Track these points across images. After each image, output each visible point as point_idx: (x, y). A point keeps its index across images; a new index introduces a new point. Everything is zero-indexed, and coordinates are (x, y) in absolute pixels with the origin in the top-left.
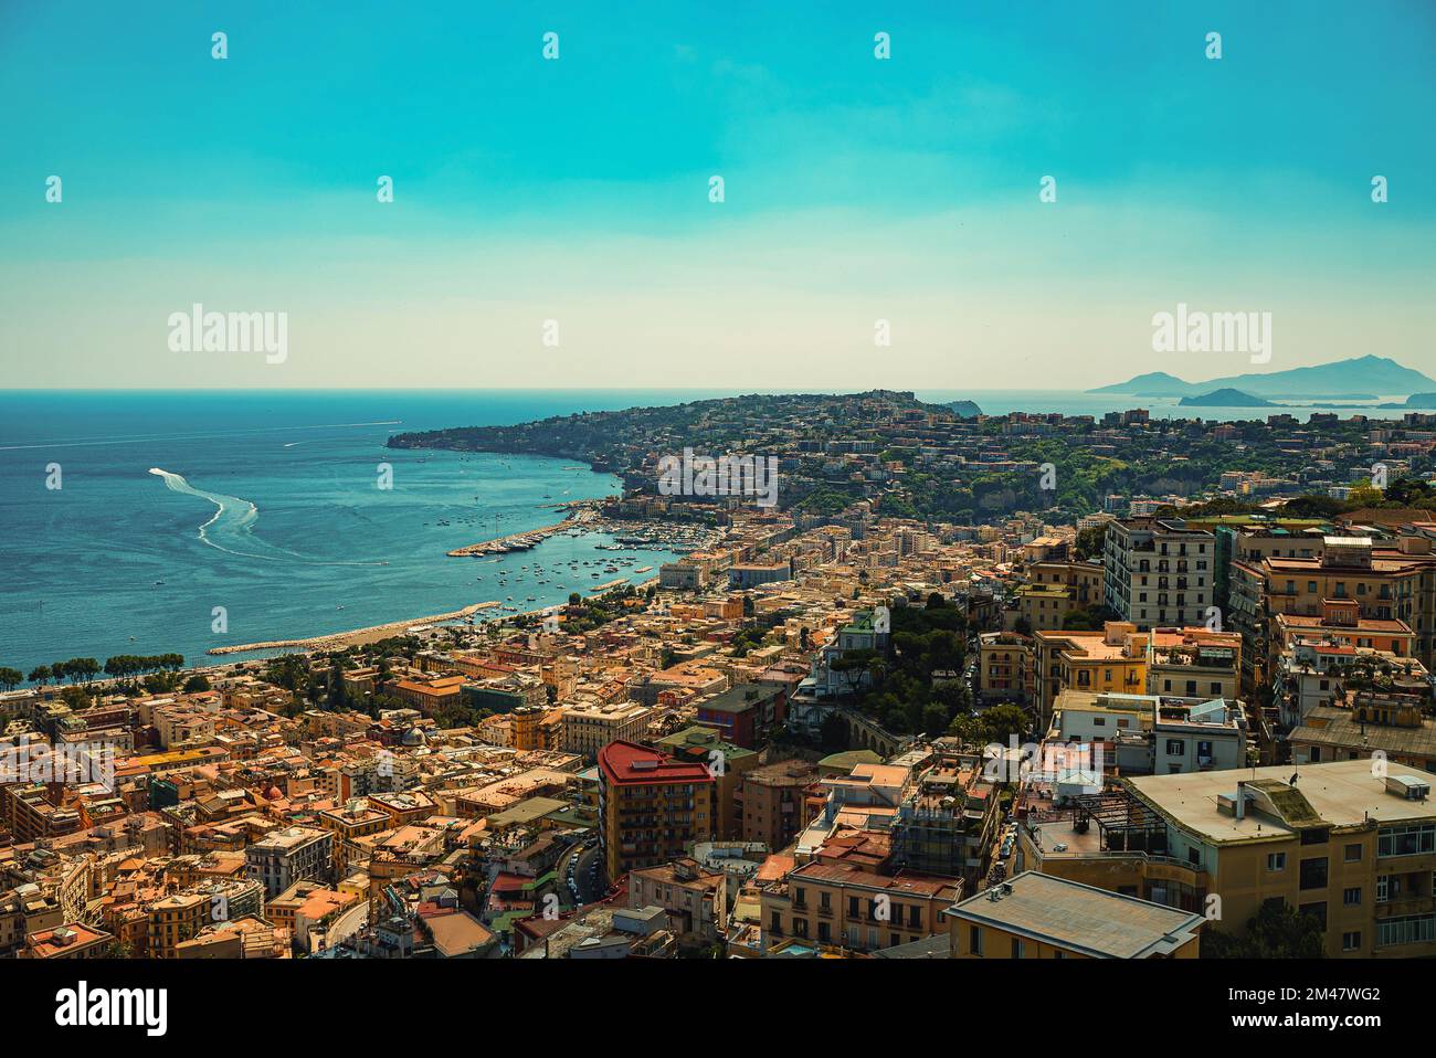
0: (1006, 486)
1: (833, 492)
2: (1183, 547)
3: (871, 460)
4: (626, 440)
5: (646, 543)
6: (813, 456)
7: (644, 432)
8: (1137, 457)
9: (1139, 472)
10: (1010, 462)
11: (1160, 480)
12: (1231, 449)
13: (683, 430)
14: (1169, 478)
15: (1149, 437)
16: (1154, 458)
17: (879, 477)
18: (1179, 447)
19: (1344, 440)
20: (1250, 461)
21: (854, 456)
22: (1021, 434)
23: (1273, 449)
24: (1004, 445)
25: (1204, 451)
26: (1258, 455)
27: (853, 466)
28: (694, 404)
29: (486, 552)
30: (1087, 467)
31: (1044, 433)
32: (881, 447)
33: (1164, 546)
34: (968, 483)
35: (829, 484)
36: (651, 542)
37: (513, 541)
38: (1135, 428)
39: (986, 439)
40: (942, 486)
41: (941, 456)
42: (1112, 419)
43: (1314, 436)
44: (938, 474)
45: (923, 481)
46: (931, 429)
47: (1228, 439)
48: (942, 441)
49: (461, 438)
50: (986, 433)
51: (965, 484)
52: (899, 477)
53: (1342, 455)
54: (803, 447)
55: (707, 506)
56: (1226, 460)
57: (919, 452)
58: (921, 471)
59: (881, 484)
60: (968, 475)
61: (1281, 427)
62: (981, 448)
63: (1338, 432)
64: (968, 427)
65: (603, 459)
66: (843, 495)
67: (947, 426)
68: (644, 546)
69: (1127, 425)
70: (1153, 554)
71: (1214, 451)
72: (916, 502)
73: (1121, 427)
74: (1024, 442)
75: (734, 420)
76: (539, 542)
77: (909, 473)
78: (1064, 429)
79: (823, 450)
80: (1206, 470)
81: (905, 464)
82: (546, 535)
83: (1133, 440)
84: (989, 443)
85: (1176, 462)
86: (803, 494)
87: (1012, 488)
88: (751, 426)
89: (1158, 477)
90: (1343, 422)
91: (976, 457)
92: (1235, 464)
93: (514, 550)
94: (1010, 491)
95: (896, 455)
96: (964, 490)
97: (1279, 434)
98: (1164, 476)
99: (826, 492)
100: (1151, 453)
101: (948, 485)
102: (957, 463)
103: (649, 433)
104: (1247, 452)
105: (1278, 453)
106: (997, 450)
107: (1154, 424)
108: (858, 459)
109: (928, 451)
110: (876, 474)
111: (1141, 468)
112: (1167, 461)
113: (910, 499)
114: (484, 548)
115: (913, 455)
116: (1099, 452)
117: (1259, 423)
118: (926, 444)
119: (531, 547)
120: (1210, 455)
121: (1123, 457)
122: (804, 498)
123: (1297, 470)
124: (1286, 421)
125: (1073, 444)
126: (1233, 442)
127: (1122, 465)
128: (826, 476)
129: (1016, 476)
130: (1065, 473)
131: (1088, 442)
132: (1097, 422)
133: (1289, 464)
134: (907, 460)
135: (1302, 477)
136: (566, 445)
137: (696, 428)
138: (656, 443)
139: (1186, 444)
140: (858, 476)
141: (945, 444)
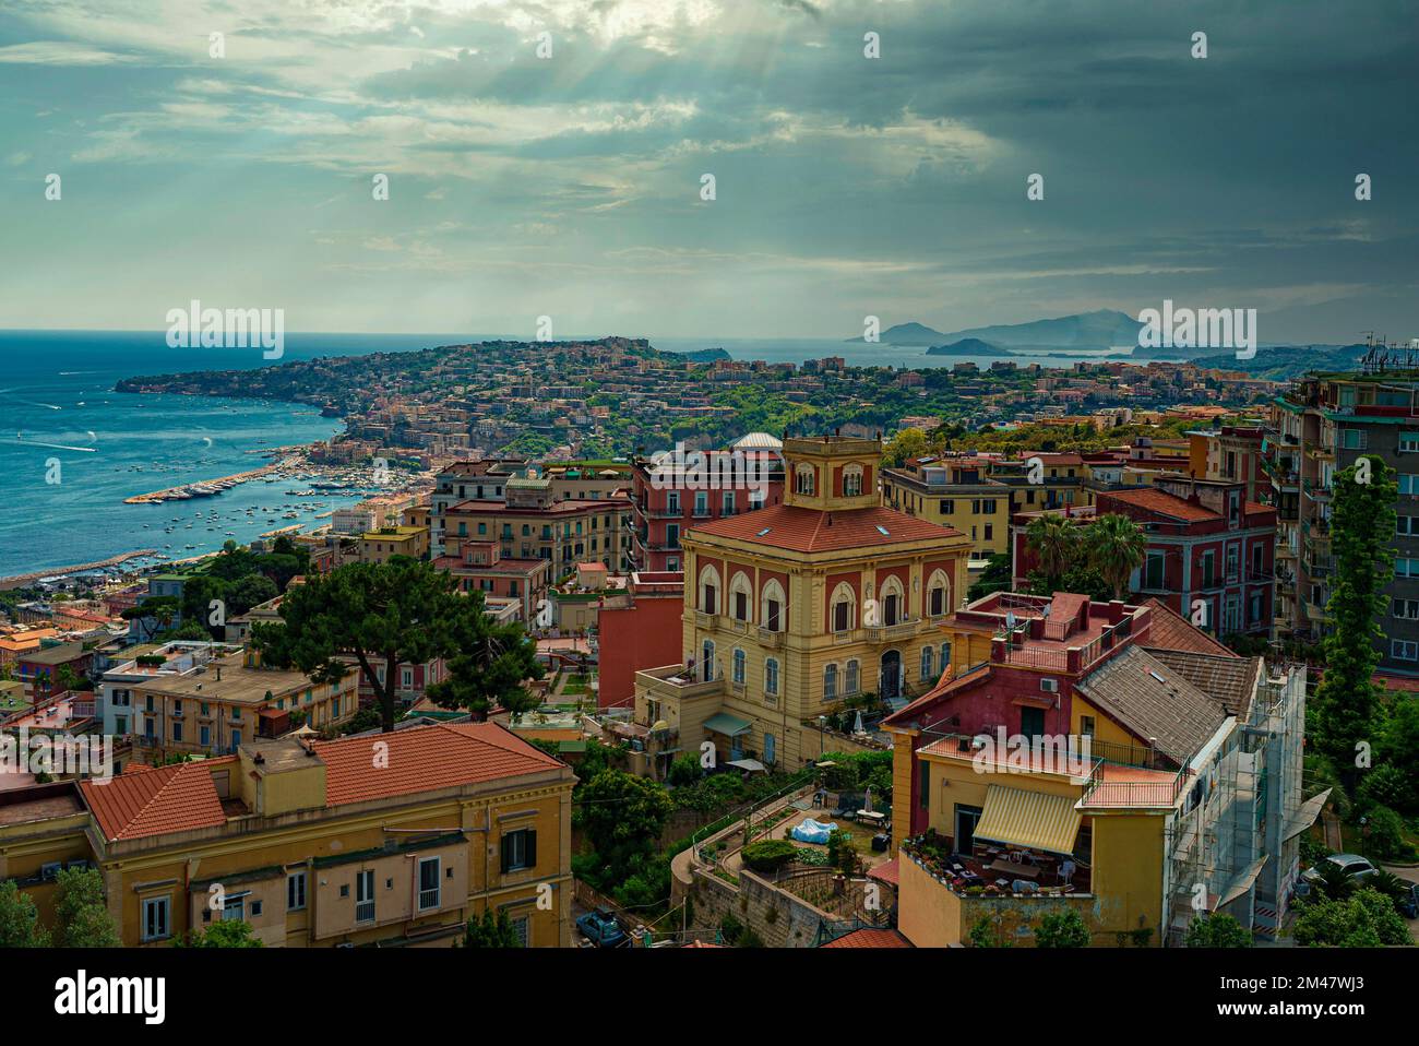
0: (703, 432)
1: (536, 437)
2: (480, 490)
3: (576, 406)
4: (361, 385)
5: (340, 488)
6: (523, 401)
7: (380, 377)
8: (828, 402)
9: (828, 418)
10: (709, 408)
11: (847, 425)
12: (914, 395)
13: (416, 376)
14: (854, 423)
15: (841, 384)
16: (844, 404)
17: (584, 422)
18: (868, 393)
19: (1016, 387)
20: (930, 407)
21: (561, 401)
22: (723, 380)
23: (951, 395)
24: (706, 391)
25: (889, 397)
26: (937, 402)
27: (560, 411)
28: (437, 350)
29: (167, 499)
30: (780, 412)
31: (745, 380)
32: (589, 392)
33: (462, 489)
34: (668, 428)
35: (533, 429)
36: (347, 487)
37: (200, 486)
38: (828, 376)
39: (690, 385)
40: (642, 431)
41: (645, 401)
42: (810, 366)
43: (989, 384)
44: (640, 419)
45: (625, 426)
46: (640, 375)
47: (913, 385)
48: (648, 386)
49: (195, 383)
50: (692, 380)
51: (665, 429)
52: (602, 422)
53: (1011, 401)
54: (515, 393)
55: (414, 451)
56: (908, 406)
57: (626, 397)
58: (624, 416)
59: (585, 428)
60: (668, 420)
61: (965, 374)
62: (684, 394)
63: (1012, 380)
64: (676, 373)
65: (334, 404)
66: (547, 439)
67: (656, 372)
68: (337, 491)
69: (823, 372)
70: (451, 496)
71: (897, 397)
72: (616, 447)
73: (817, 374)
74: (725, 388)
75: (467, 365)
76: (229, 488)
77: (612, 418)
78: (764, 377)
79: (534, 395)
80: (889, 416)
81: (611, 409)
82: (238, 481)
83: (826, 386)
84: (692, 389)
85: (862, 407)
86: (508, 439)
87: (709, 433)
88: (480, 372)
89: (845, 422)
90: (1019, 371)
91: (678, 403)
92: (915, 410)
93: (197, 496)
94: (707, 435)
95: (604, 400)
96: (663, 434)
97: (960, 381)
98: (850, 421)
99: (529, 437)
100: (842, 399)
101: (648, 429)
102: (658, 408)
103: (384, 378)
104: (928, 398)
105: (955, 400)
106: (699, 396)
107: (848, 371)
108: (567, 404)
109: (634, 397)
110: (582, 420)
111: (831, 414)
112: (855, 407)
113: (611, 444)
114: (165, 495)
115: (620, 400)
116: (791, 398)
117: (944, 372)
118: (633, 390)
119: (218, 493)
120: (893, 401)
121: (815, 403)
122: (508, 443)
123: (969, 415)
124: (968, 370)
125: (770, 390)
126: (917, 388)
127: (812, 410)
128: (531, 422)
129: (713, 422)
130: (758, 418)
131: (784, 388)
132: (798, 369)
133: (963, 409)
134: (614, 406)
135: (971, 422)
136: (302, 390)
137: (427, 373)
138: (388, 388)
139: (874, 391)
140: (563, 421)
141: (651, 390)
